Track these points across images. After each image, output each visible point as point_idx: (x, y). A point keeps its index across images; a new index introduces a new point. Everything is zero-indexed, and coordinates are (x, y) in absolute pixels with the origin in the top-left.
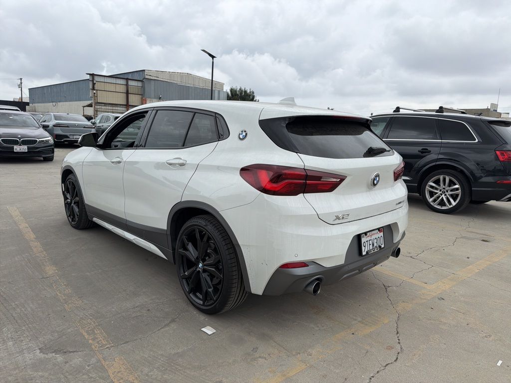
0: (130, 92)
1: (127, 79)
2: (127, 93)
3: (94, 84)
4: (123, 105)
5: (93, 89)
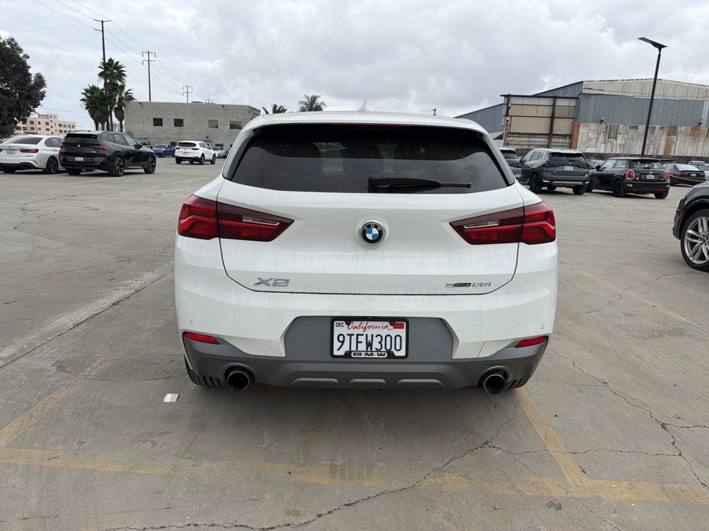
0: (556, 116)
1: (555, 98)
2: (553, 117)
3: (508, 108)
4: (544, 134)
5: (507, 115)
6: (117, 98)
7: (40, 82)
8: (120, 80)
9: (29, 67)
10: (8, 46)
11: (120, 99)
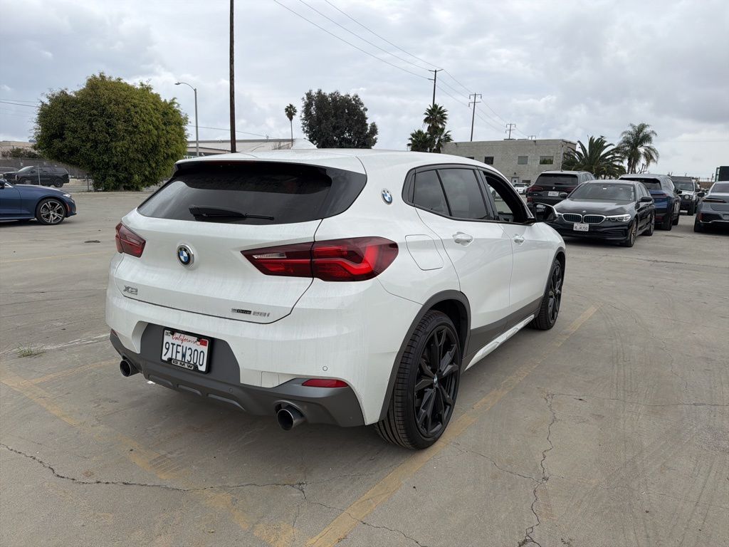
6: (437, 140)
7: (374, 130)
8: (442, 124)
9: (367, 118)
10: (353, 102)
11: (439, 141)
